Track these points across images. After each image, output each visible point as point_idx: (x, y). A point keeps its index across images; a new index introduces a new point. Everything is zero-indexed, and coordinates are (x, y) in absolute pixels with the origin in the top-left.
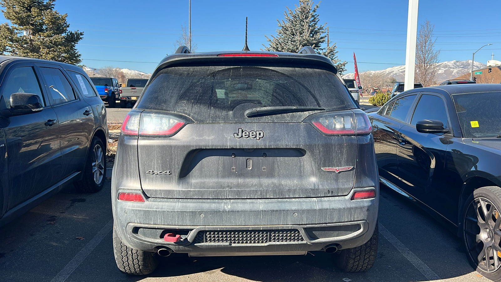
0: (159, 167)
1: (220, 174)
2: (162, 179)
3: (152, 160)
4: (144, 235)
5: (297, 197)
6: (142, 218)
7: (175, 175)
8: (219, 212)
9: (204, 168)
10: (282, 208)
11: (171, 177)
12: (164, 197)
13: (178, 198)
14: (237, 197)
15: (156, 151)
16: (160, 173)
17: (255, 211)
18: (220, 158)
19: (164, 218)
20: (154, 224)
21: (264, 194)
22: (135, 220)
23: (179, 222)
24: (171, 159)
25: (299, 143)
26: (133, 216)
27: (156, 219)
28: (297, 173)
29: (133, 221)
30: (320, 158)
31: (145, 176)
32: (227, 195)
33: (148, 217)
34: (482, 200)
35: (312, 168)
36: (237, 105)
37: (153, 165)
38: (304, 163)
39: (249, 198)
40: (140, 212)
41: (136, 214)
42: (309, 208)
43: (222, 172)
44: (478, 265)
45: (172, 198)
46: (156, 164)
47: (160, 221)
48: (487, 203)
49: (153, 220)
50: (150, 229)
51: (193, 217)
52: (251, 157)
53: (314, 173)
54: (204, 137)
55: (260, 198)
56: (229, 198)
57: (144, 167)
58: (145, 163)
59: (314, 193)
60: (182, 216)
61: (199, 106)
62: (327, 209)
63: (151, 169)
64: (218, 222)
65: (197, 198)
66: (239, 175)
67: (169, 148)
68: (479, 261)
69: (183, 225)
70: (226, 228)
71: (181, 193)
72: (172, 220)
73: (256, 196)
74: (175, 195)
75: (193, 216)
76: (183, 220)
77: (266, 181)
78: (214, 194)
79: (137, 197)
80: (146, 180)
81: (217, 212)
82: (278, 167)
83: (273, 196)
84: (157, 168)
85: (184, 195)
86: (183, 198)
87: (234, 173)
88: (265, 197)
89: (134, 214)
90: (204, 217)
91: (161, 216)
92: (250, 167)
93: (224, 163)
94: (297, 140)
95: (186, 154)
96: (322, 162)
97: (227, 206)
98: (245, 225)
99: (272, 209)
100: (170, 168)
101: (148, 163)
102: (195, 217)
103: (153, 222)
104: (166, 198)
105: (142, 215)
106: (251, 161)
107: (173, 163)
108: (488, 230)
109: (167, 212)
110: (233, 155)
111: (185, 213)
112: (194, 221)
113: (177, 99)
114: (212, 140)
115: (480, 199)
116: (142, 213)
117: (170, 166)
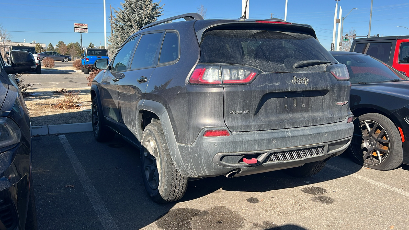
0: (241, 108)
1: (278, 111)
2: (242, 117)
3: (236, 102)
4: (227, 162)
5: (324, 124)
6: (230, 148)
7: (252, 114)
8: (286, 137)
9: (268, 107)
10: (320, 132)
11: (249, 115)
12: (243, 131)
13: (254, 130)
14: (292, 127)
15: (240, 95)
16: (241, 112)
17: (307, 135)
18: (278, 99)
19: (247, 146)
20: (239, 152)
21: (308, 123)
22: (224, 150)
23: (258, 148)
24: (251, 101)
25: (327, 86)
26: (223, 147)
27: (241, 148)
28: (321, 107)
29: (222, 152)
30: (336, 96)
31: (229, 116)
32: (286, 125)
33: (236, 147)
34: (366, 122)
35: (330, 103)
36: (284, 60)
37: (236, 106)
38: (324, 100)
39: (299, 126)
40: (229, 144)
41: (225, 146)
42: (332, 130)
43: (279, 109)
44: (363, 162)
45: (250, 131)
46: (238, 106)
47: (245, 148)
48: (369, 124)
49: (239, 149)
50: (232, 157)
51: (268, 144)
52: (296, 98)
53: (331, 107)
54: (273, 83)
55: (305, 126)
56: (287, 128)
57: (229, 109)
58: (230, 105)
59: (332, 121)
60: (261, 143)
61: (260, 60)
62: (341, 130)
63: (234, 110)
64: (283, 145)
65: (267, 129)
66: (289, 111)
67: (250, 93)
68: (364, 160)
69: (261, 150)
70: (288, 149)
71: (256, 126)
72: (253, 147)
73: (303, 125)
74: (252, 129)
75: (268, 142)
76: (261, 146)
77: (306, 115)
78: (278, 126)
79: (224, 132)
80: (229, 119)
81: (284, 137)
82: (311, 104)
83: (312, 124)
84: (239, 109)
85: (258, 128)
86: (258, 130)
87: (286, 109)
88: (308, 125)
89: (224, 145)
90: (275, 143)
91: (246, 145)
92: (295, 104)
93: (280, 103)
94: (326, 84)
95: (261, 97)
96: (336, 99)
97: (288, 133)
98: (299, 145)
99: (315, 133)
100: (249, 108)
101: (232, 105)
102: (270, 143)
103: (239, 150)
104: (245, 131)
105: (231, 145)
106: (296, 100)
107: (252, 104)
108: (369, 140)
109: (250, 141)
110: (286, 97)
111: (263, 141)
112: (269, 146)
113: (241, 55)
114: (278, 85)
115: (365, 122)
116: (231, 144)
117: (249, 106)
